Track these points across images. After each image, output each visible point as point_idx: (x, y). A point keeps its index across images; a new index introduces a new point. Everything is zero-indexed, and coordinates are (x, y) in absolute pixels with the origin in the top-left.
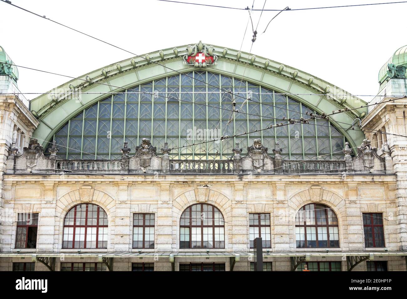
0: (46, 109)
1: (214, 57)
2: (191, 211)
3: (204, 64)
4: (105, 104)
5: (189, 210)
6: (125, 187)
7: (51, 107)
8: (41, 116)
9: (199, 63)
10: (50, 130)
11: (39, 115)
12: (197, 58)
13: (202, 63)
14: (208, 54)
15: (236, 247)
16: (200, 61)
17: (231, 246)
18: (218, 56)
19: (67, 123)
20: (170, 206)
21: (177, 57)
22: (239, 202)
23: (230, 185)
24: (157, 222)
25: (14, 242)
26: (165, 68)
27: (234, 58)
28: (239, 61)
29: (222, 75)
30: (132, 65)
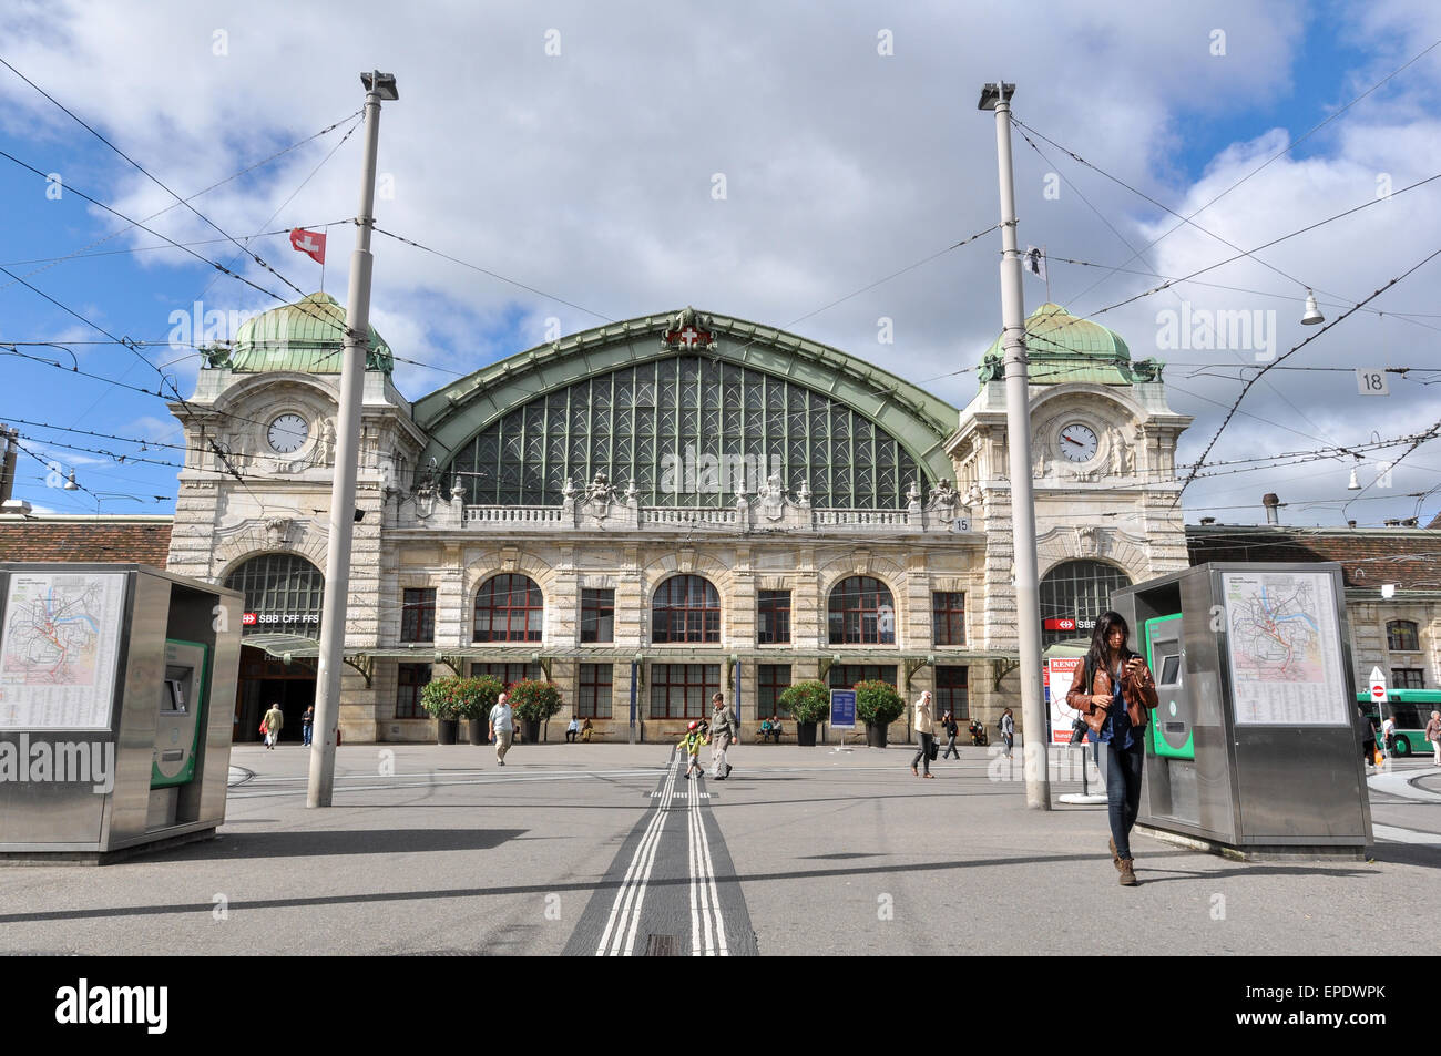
1: (712, 334)
2: (669, 586)
3: (695, 346)
4: (535, 410)
5: (666, 585)
6: (570, 550)
7: (448, 416)
8: (431, 429)
9: (686, 343)
10: (446, 452)
11: (428, 427)
13: (692, 343)
14: (702, 329)
15: (737, 641)
16: (689, 339)
17: (729, 639)
18: (719, 332)
19: (473, 441)
20: (638, 578)
21: (652, 333)
22: (742, 574)
23: (731, 548)
24: (618, 602)
25: (399, 632)
26: (632, 351)
27: (743, 335)
28: (752, 340)
29: (725, 363)
30: (578, 346)
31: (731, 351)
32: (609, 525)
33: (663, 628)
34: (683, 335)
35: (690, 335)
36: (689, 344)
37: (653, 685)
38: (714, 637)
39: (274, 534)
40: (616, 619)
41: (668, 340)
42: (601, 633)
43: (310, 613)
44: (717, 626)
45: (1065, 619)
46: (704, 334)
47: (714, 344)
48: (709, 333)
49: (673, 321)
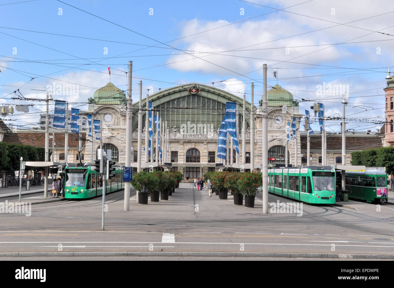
2: (190, 151)
16: (194, 91)
17: (202, 162)
18: (201, 90)
20: (183, 149)
21: (185, 90)
22: (205, 148)
23: (202, 142)
24: (179, 154)
25: (133, 160)
26: (180, 94)
27: (206, 90)
28: (208, 92)
29: (202, 97)
30: (168, 93)
31: (204, 94)
32: (176, 137)
33: (188, 159)
34: (193, 90)
35: (194, 90)
36: (194, 93)
37: (186, 171)
38: (199, 161)
39: (107, 140)
40: (178, 157)
41: (189, 92)
42: (175, 161)
43: (115, 156)
44: (200, 159)
45: (273, 158)
46: (197, 90)
47: (200, 93)
48: (198, 90)
49: (190, 87)
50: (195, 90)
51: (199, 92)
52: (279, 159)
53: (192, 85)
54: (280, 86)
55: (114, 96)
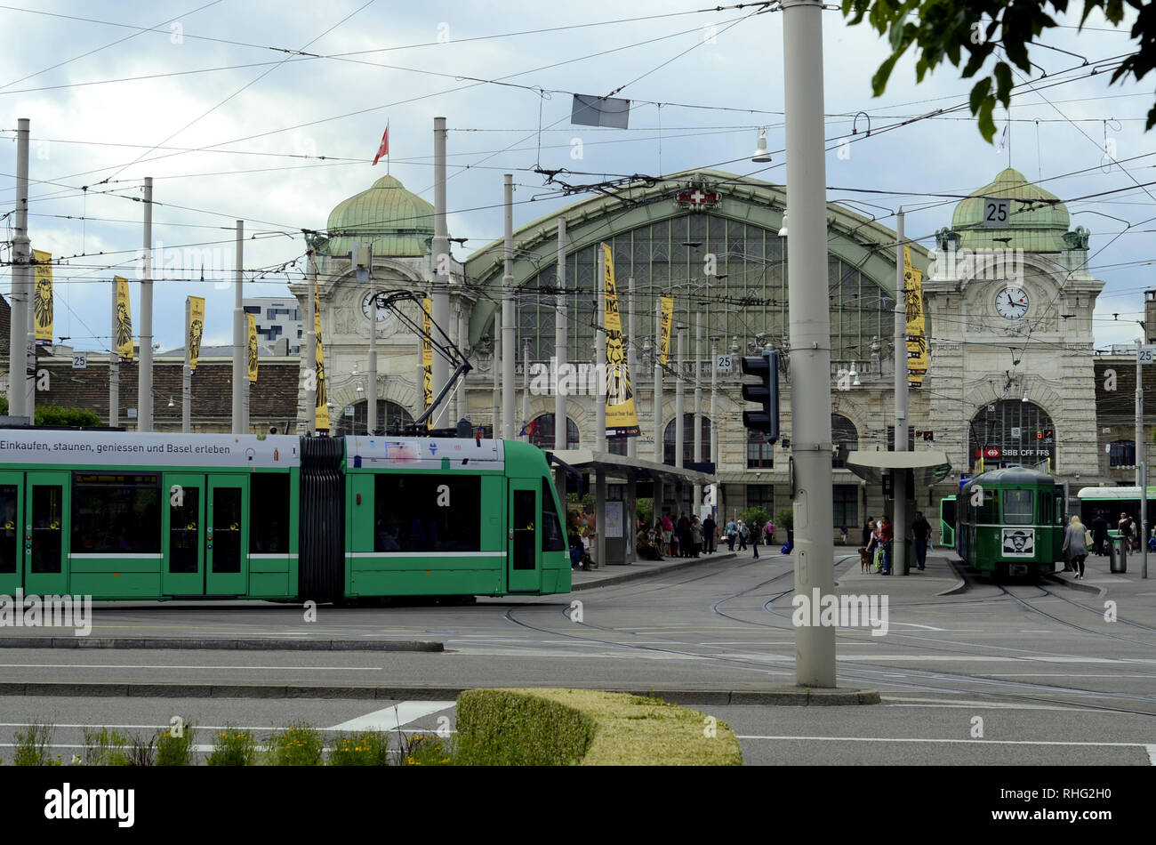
0: (488, 276)
1: (717, 196)
3: (702, 207)
5: (674, 423)
7: (494, 273)
8: (481, 285)
9: (695, 205)
11: (478, 284)
12: (693, 197)
13: (700, 205)
14: (709, 191)
15: (730, 468)
16: (698, 201)
17: (724, 465)
18: (723, 194)
21: (665, 196)
26: (648, 210)
27: (745, 196)
28: (752, 200)
29: (729, 219)
30: (601, 210)
31: (734, 210)
34: (692, 197)
35: (698, 197)
36: (697, 206)
41: (679, 201)
45: (992, 448)
46: (711, 196)
47: (719, 205)
48: (715, 195)
49: (683, 185)
50: (703, 197)
51: (716, 202)
52: (1015, 453)
53: (689, 179)
54: (1022, 175)
55: (401, 225)
